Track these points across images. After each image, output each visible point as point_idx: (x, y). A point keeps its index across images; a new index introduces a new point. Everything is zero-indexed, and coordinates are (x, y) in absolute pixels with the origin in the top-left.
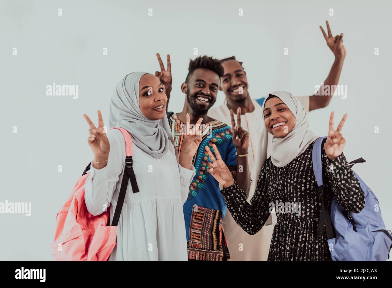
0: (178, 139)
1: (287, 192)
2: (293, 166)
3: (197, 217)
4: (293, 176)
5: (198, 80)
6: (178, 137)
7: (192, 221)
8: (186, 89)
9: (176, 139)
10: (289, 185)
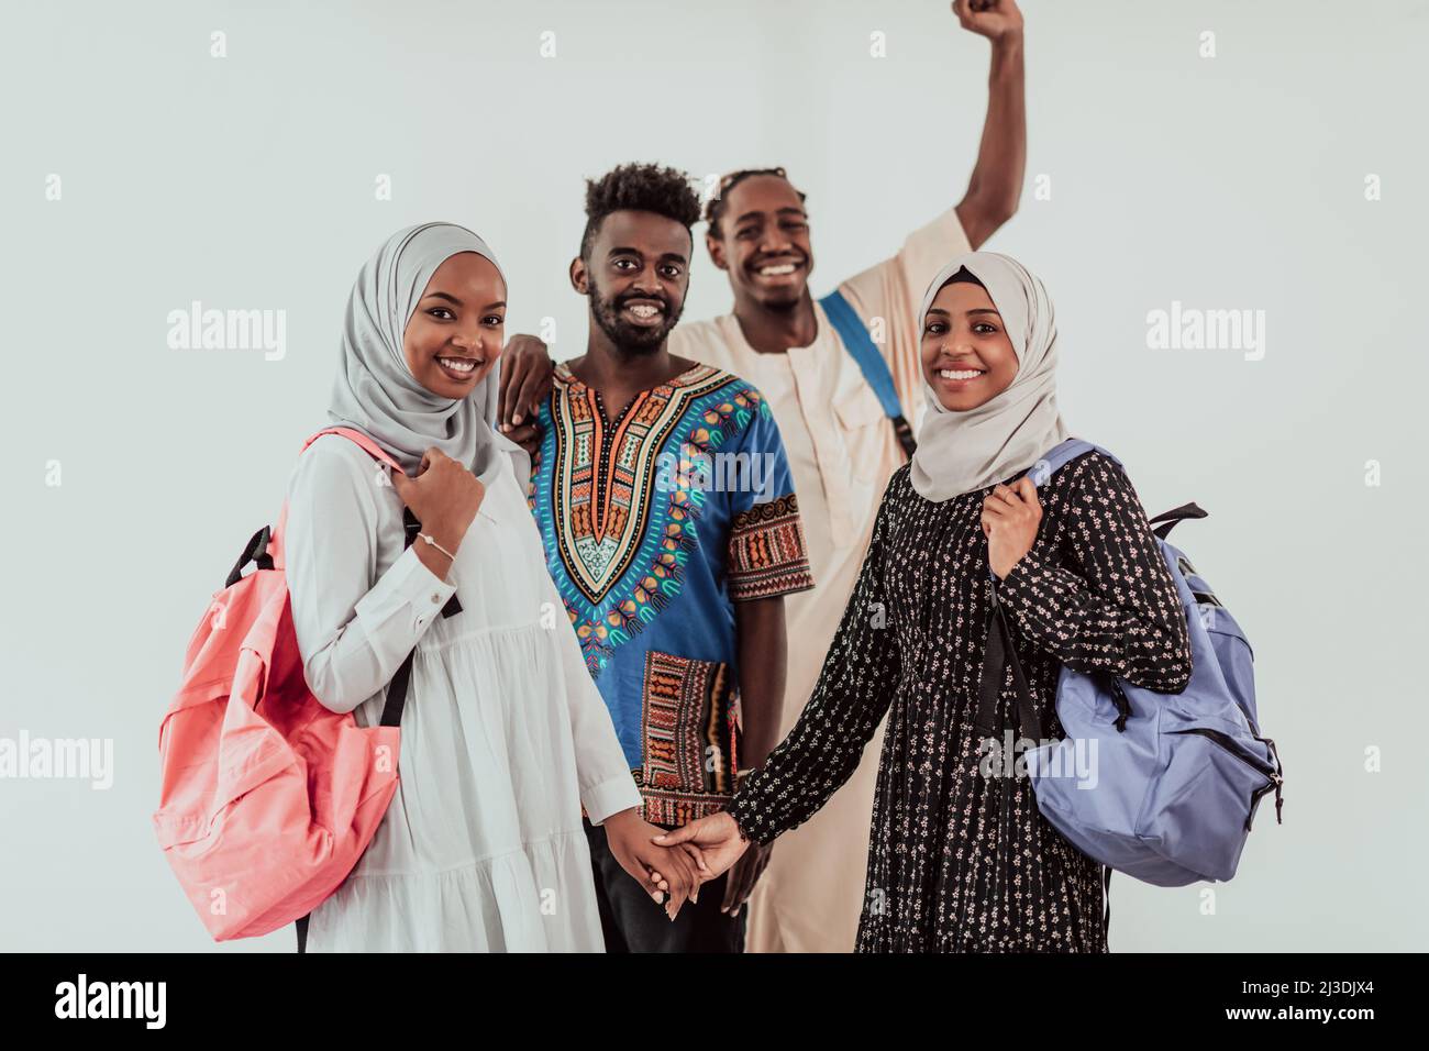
0: (587, 443)
1: (939, 592)
2: (965, 512)
3: (659, 689)
4: (960, 546)
5: (617, 251)
6: (587, 436)
7: (646, 703)
8: (585, 279)
9: (581, 444)
10: (944, 573)
